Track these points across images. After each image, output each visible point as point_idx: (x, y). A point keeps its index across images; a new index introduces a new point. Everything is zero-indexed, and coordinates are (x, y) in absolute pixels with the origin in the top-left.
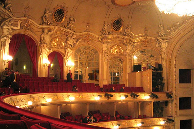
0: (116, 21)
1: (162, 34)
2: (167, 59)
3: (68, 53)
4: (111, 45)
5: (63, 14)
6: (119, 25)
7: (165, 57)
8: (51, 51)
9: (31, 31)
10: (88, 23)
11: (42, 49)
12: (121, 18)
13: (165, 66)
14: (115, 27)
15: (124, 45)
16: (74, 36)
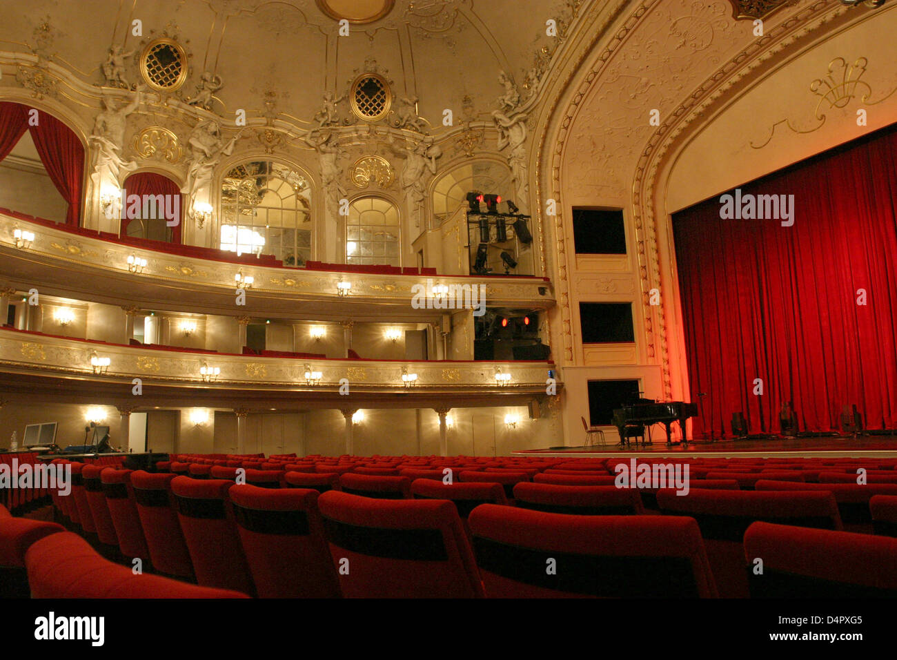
0: (363, 85)
1: (508, 100)
2: (528, 177)
3: (194, 177)
4: (350, 159)
5: (179, 60)
6: (378, 97)
7: (523, 173)
8: (134, 167)
9: (60, 101)
10: (270, 94)
11: (98, 156)
12: (381, 73)
13: (525, 202)
14: (363, 105)
15: (395, 156)
16: (214, 124)
